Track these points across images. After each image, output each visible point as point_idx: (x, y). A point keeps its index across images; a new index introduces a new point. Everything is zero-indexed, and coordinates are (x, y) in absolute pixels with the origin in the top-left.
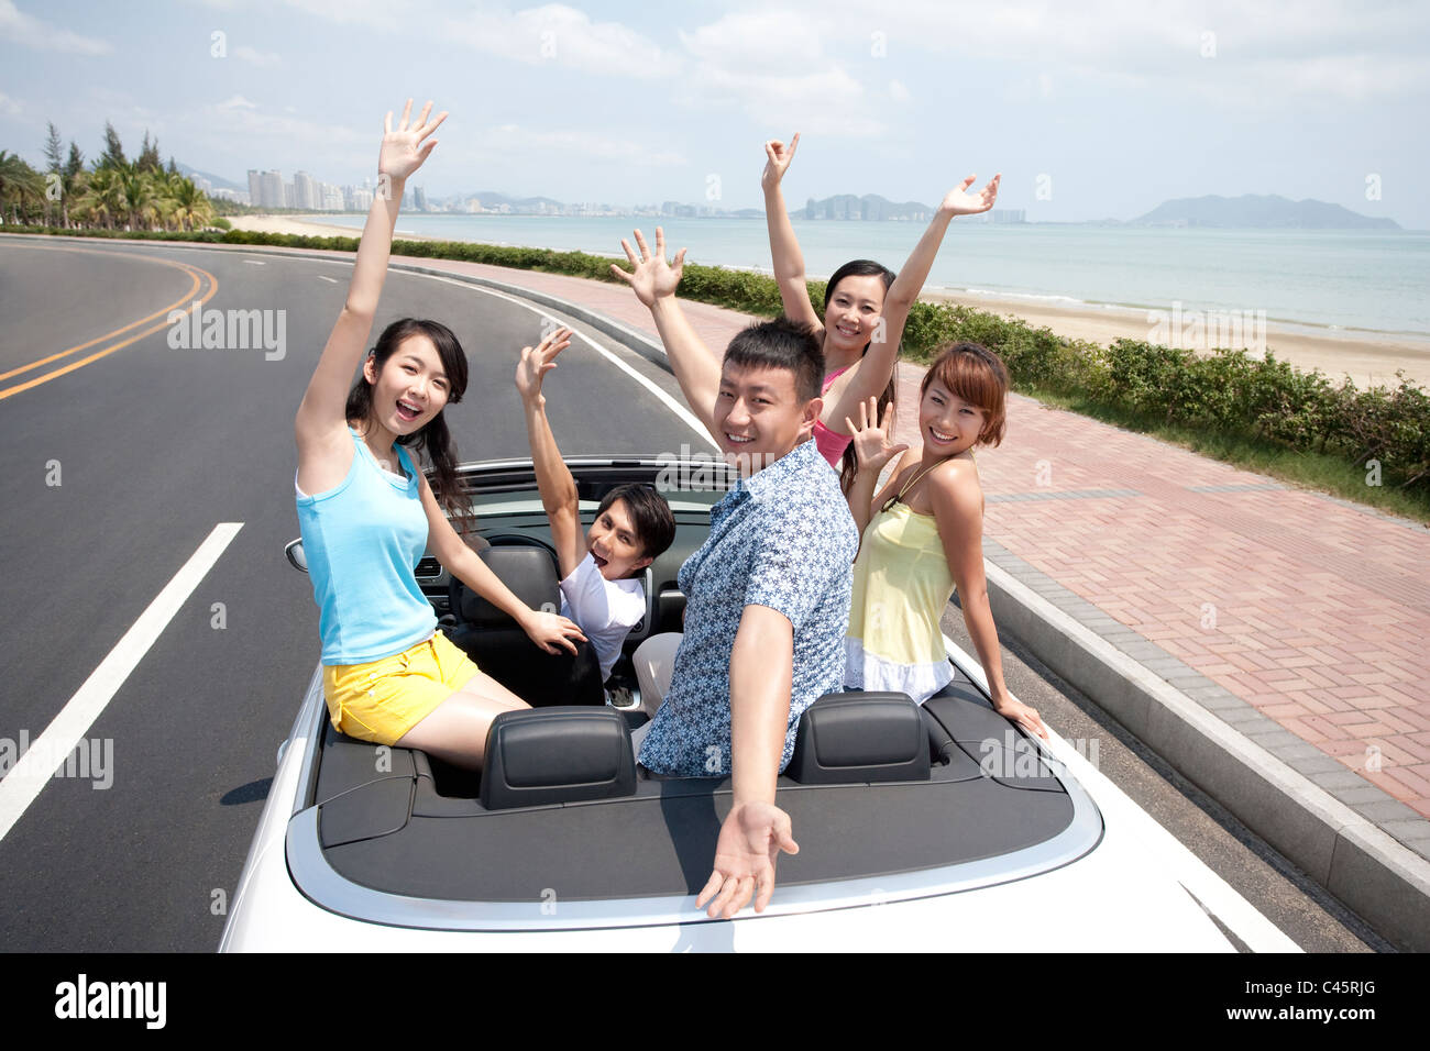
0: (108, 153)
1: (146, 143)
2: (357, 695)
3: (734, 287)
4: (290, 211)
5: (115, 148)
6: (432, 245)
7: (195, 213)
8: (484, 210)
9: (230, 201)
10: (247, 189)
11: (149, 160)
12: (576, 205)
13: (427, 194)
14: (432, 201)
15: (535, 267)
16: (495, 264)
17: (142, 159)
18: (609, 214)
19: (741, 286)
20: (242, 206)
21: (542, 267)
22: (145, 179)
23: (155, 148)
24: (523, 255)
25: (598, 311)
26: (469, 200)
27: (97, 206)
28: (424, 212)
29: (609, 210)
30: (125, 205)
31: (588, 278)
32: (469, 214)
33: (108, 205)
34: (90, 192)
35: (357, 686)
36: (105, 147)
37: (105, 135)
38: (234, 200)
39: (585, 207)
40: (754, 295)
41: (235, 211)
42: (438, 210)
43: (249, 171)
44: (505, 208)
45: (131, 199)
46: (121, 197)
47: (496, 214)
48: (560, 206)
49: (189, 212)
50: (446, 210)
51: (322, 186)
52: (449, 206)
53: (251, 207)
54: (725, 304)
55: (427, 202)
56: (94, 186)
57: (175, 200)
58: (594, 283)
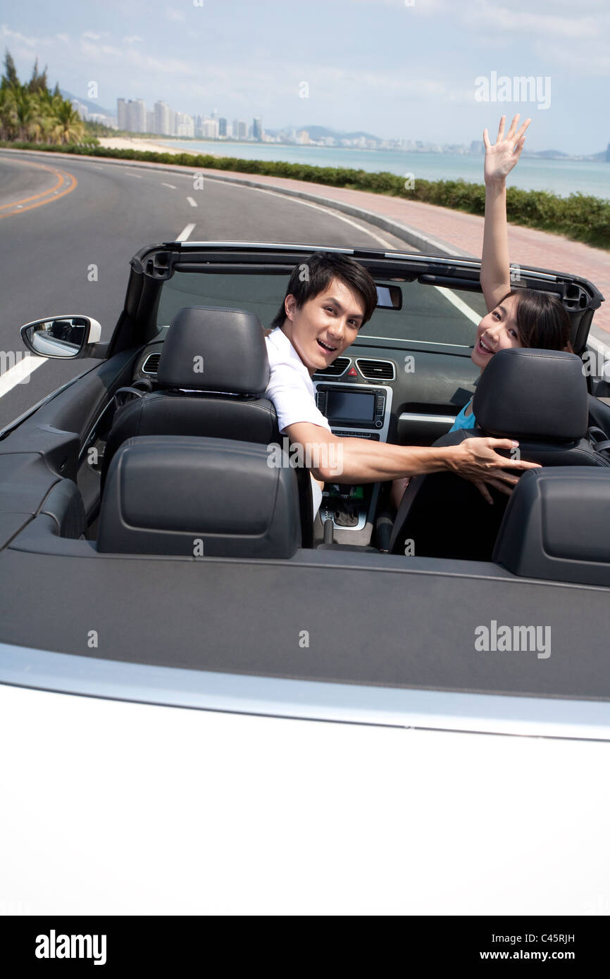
0: (5, 76)
1: (36, 69)
3: (528, 205)
4: (149, 136)
5: (11, 71)
6: (261, 163)
7: (71, 130)
8: (312, 142)
9: (101, 125)
10: (116, 115)
11: (38, 84)
12: (393, 141)
13: (264, 126)
14: (268, 132)
15: (347, 185)
17: (32, 82)
18: (421, 150)
19: (534, 204)
20: (111, 130)
21: (353, 186)
22: (33, 100)
23: (44, 74)
25: (398, 221)
26: (299, 132)
28: (260, 141)
29: (422, 147)
30: (16, 120)
32: (299, 145)
36: (4, 71)
37: (4, 59)
38: (104, 124)
39: (400, 143)
40: (546, 213)
42: (272, 140)
43: (119, 100)
44: (330, 141)
45: (21, 116)
46: (13, 113)
47: (321, 146)
50: (279, 140)
51: (177, 114)
52: (281, 138)
53: (118, 131)
54: (517, 221)
55: (263, 132)
57: (56, 119)
58: (398, 200)
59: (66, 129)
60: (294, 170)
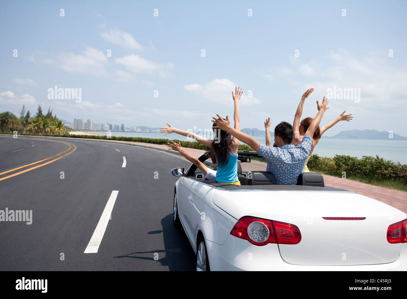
0: (38, 113)
1: (49, 110)
4: (85, 130)
5: (40, 112)
7: (61, 129)
8: (141, 131)
9: (68, 127)
10: (73, 124)
11: (49, 115)
13: (125, 126)
14: (126, 128)
17: (47, 115)
20: (72, 129)
22: (48, 120)
23: (51, 112)
26: (137, 128)
27: (34, 127)
30: (42, 127)
32: (137, 132)
33: (37, 127)
37: (38, 108)
42: (128, 131)
43: (74, 119)
44: (148, 131)
45: (44, 125)
46: (41, 125)
47: (145, 132)
50: (130, 131)
55: (125, 129)
56: (34, 122)
57: (56, 126)
59: (59, 129)
60: (145, 140)
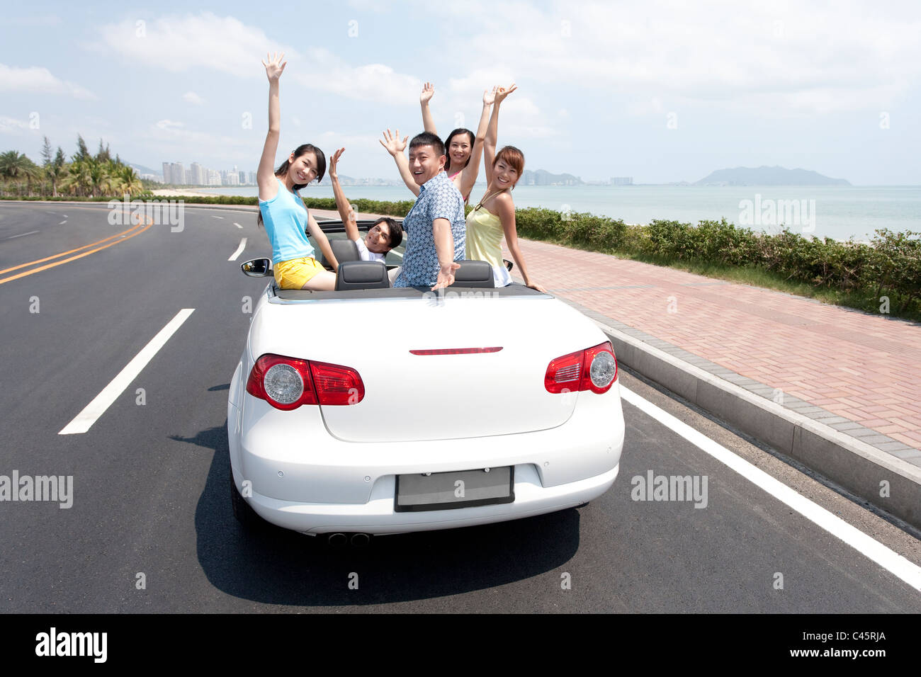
0: (79, 152)
1: (101, 146)
2: (288, 270)
4: (189, 186)
5: (83, 149)
7: (132, 186)
9: (152, 181)
10: (162, 173)
11: (104, 156)
16: (315, 208)
17: (99, 156)
18: (383, 184)
20: (160, 184)
22: (103, 168)
23: (107, 149)
24: (332, 202)
27: (73, 183)
29: (382, 182)
30: (91, 182)
31: (370, 213)
33: (81, 182)
34: (70, 175)
35: (287, 267)
36: (78, 149)
37: (78, 141)
38: (154, 180)
39: (367, 181)
41: (155, 187)
43: (164, 163)
45: (94, 179)
46: (87, 177)
48: (353, 180)
49: (129, 186)
51: (208, 171)
53: (165, 185)
56: (72, 172)
57: (121, 179)
